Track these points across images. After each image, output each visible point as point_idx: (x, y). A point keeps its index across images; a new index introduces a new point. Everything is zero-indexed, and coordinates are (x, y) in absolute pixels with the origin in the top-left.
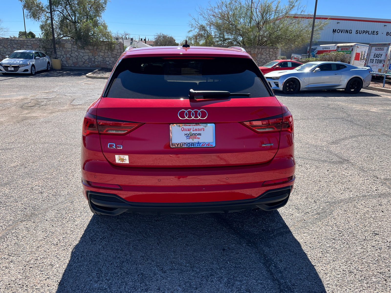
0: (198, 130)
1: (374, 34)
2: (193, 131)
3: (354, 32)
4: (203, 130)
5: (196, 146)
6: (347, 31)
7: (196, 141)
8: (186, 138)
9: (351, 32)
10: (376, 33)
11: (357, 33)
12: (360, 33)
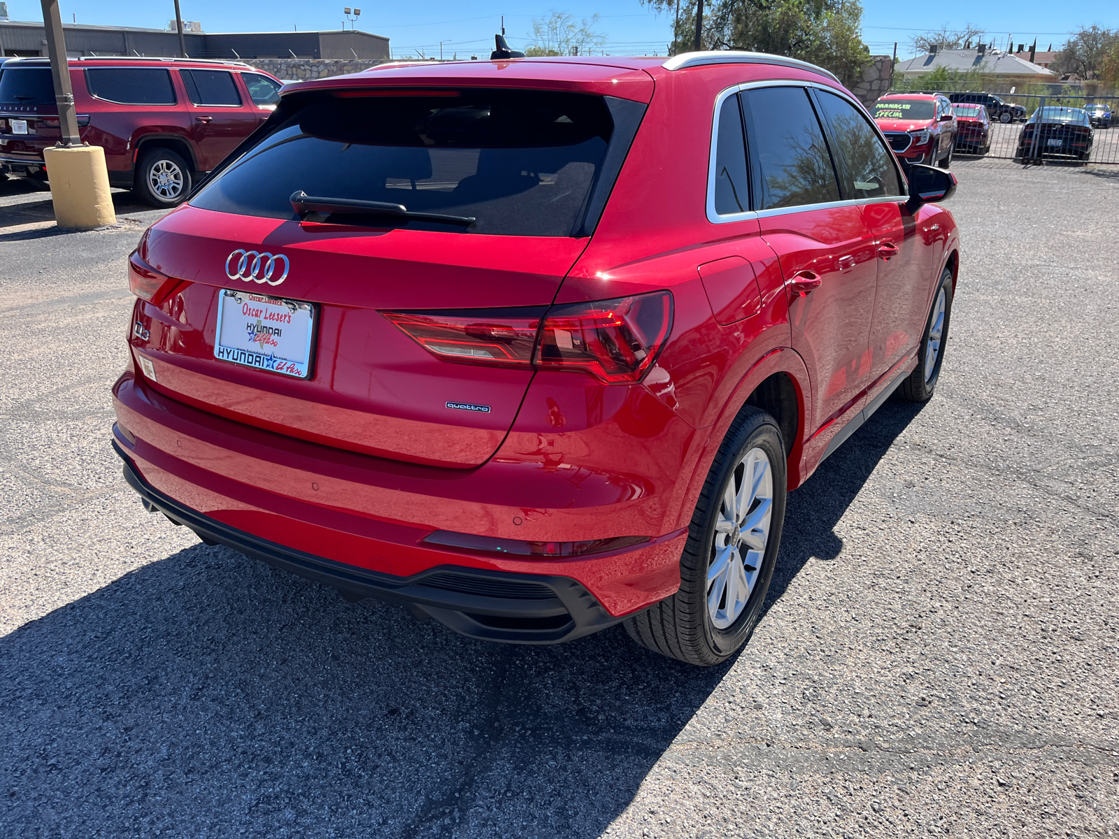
0: (276, 317)
2: (266, 318)
4: (287, 318)
5: (264, 367)
7: (268, 349)
8: (249, 337)
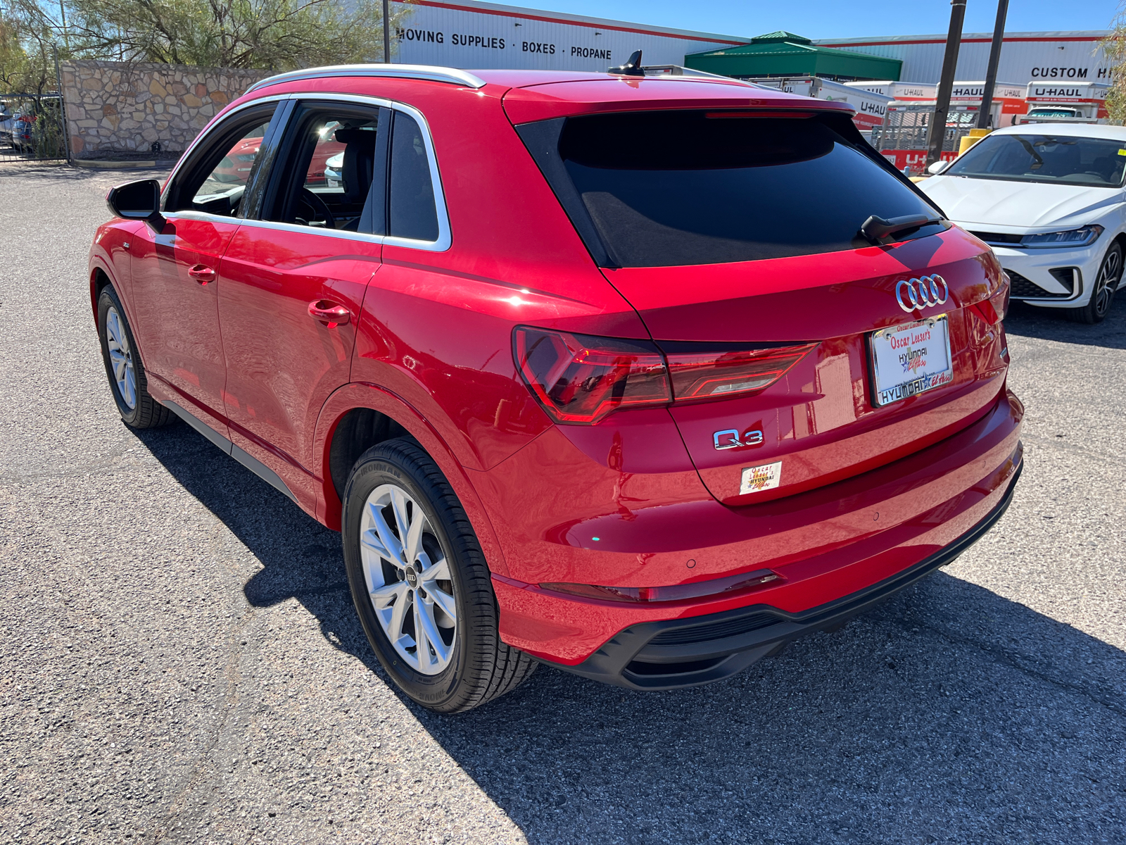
0: (920, 338)
1: (495, 45)
2: (913, 343)
3: (448, 39)
4: (928, 335)
5: (924, 389)
6: (431, 36)
7: (920, 372)
9: (442, 39)
10: (499, 44)
11: (455, 42)
12: (464, 42)
